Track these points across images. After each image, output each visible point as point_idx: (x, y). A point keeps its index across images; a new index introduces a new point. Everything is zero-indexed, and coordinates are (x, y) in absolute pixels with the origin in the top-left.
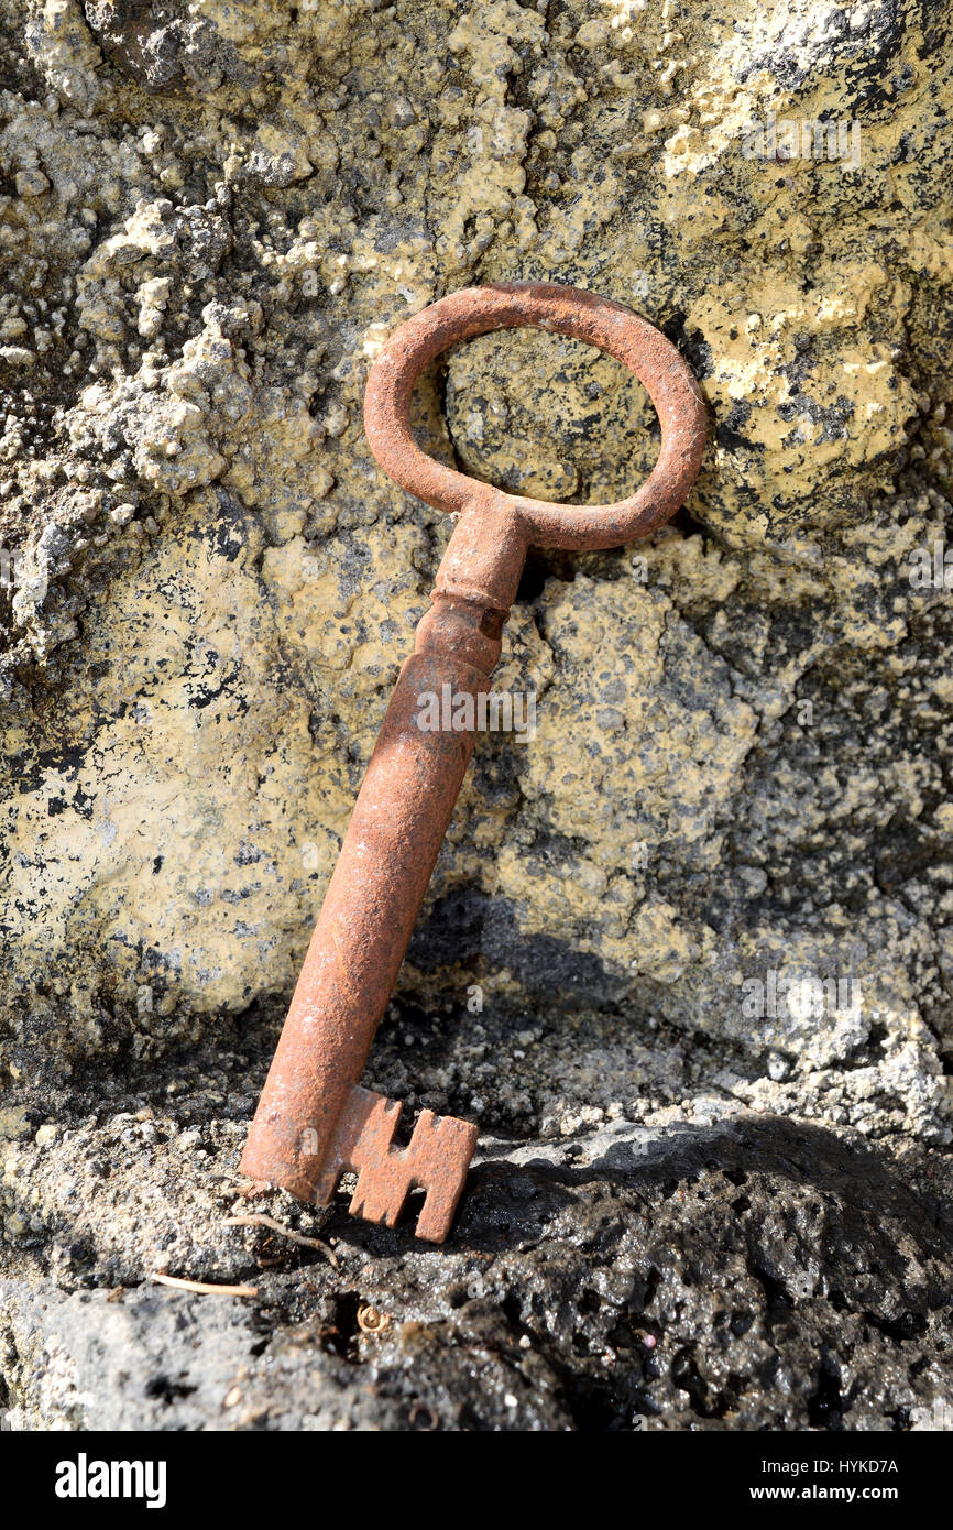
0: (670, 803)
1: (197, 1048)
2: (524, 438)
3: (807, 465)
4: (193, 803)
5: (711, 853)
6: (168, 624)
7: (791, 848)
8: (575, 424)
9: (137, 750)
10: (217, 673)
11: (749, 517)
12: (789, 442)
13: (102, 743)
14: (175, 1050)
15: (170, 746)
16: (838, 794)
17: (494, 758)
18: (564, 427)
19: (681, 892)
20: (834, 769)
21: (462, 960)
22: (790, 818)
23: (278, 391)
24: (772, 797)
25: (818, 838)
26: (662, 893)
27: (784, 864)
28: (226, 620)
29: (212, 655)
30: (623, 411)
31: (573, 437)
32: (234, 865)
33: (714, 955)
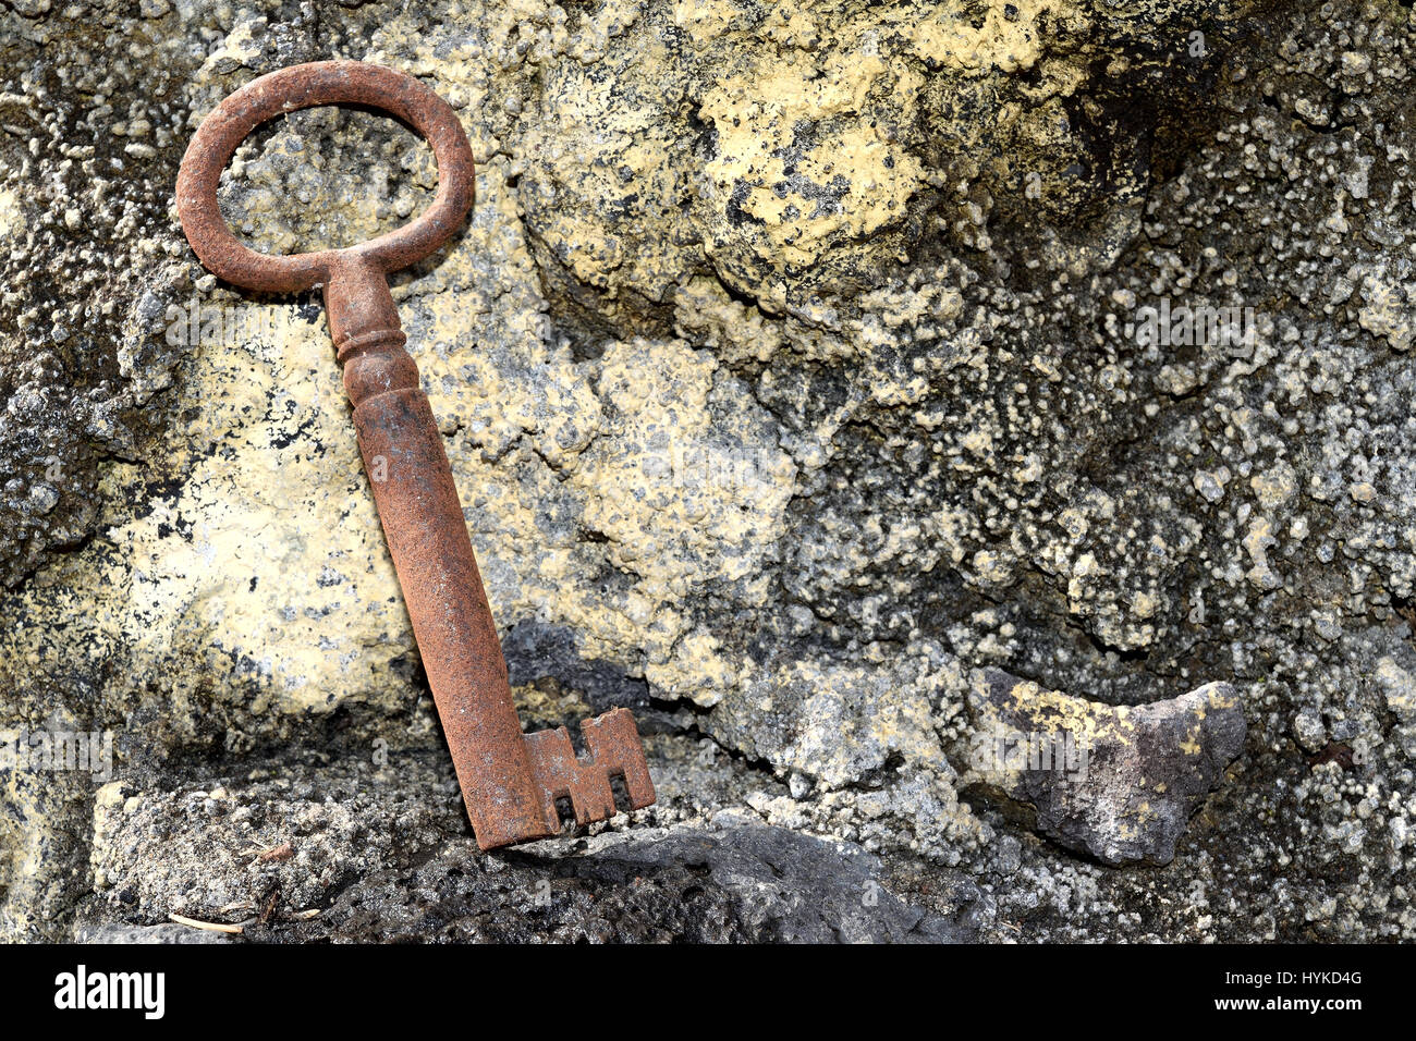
0: (714, 543)
1: (285, 745)
2: (572, 216)
3: (805, 237)
4: (280, 531)
5: (758, 592)
6: (251, 375)
7: (837, 589)
8: (615, 203)
9: (230, 484)
10: (295, 418)
11: (771, 285)
12: (786, 216)
13: (197, 477)
14: (265, 745)
15: (257, 481)
16: (880, 541)
17: (556, 500)
18: (607, 206)
19: (729, 627)
20: (878, 517)
21: (534, 681)
22: (837, 562)
23: (348, 178)
24: (820, 541)
25: (863, 581)
26: (709, 626)
27: (831, 604)
28: (307, 374)
29: (291, 404)
30: (657, 190)
31: (616, 215)
32: (316, 586)
33: (748, 683)
